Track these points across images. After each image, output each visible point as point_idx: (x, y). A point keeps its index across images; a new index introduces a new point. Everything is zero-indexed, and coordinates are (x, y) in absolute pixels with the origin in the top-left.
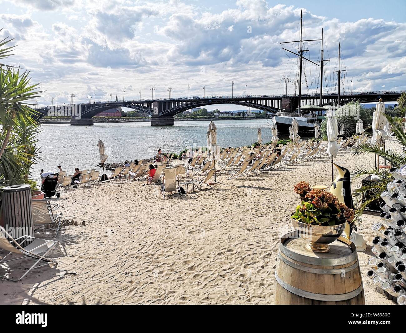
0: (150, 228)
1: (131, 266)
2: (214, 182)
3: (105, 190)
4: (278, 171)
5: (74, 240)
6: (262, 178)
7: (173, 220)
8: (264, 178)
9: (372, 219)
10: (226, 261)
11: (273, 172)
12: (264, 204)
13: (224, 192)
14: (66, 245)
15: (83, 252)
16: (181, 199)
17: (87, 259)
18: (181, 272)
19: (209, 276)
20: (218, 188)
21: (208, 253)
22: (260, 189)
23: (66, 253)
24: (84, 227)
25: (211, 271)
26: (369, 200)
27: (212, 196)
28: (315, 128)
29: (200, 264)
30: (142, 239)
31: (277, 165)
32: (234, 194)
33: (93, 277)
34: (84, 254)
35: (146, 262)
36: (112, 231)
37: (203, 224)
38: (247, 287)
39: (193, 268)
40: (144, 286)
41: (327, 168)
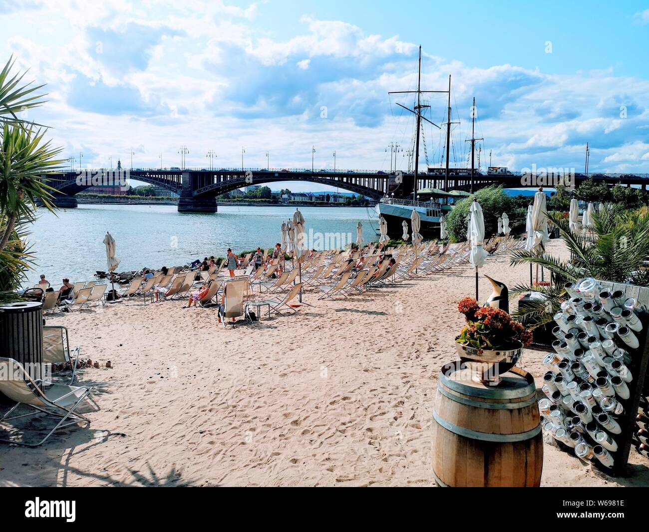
0: (219, 370)
1: (206, 422)
2: (299, 304)
3: (119, 315)
4: (391, 287)
5: (103, 388)
6: (370, 298)
7: (250, 359)
8: (373, 298)
9: (531, 355)
10: (344, 412)
11: (384, 289)
12: (380, 335)
13: (317, 318)
14: (94, 396)
15: (124, 404)
16: (253, 328)
17: (134, 414)
18: (281, 428)
19: (324, 433)
20: (306, 312)
21: (316, 402)
22: (371, 313)
23: (98, 406)
24: (109, 369)
25: (324, 425)
26: (533, 326)
27: (299, 324)
28: (441, 224)
29: (307, 417)
30: (210, 385)
31: (390, 278)
32: (334, 321)
33: (152, 438)
34: (126, 407)
35: (226, 417)
36: (160, 376)
37: (298, 363)
38: (380, 444)
39: (298, 422)
40: (233, 448)
41: (461, 284)
